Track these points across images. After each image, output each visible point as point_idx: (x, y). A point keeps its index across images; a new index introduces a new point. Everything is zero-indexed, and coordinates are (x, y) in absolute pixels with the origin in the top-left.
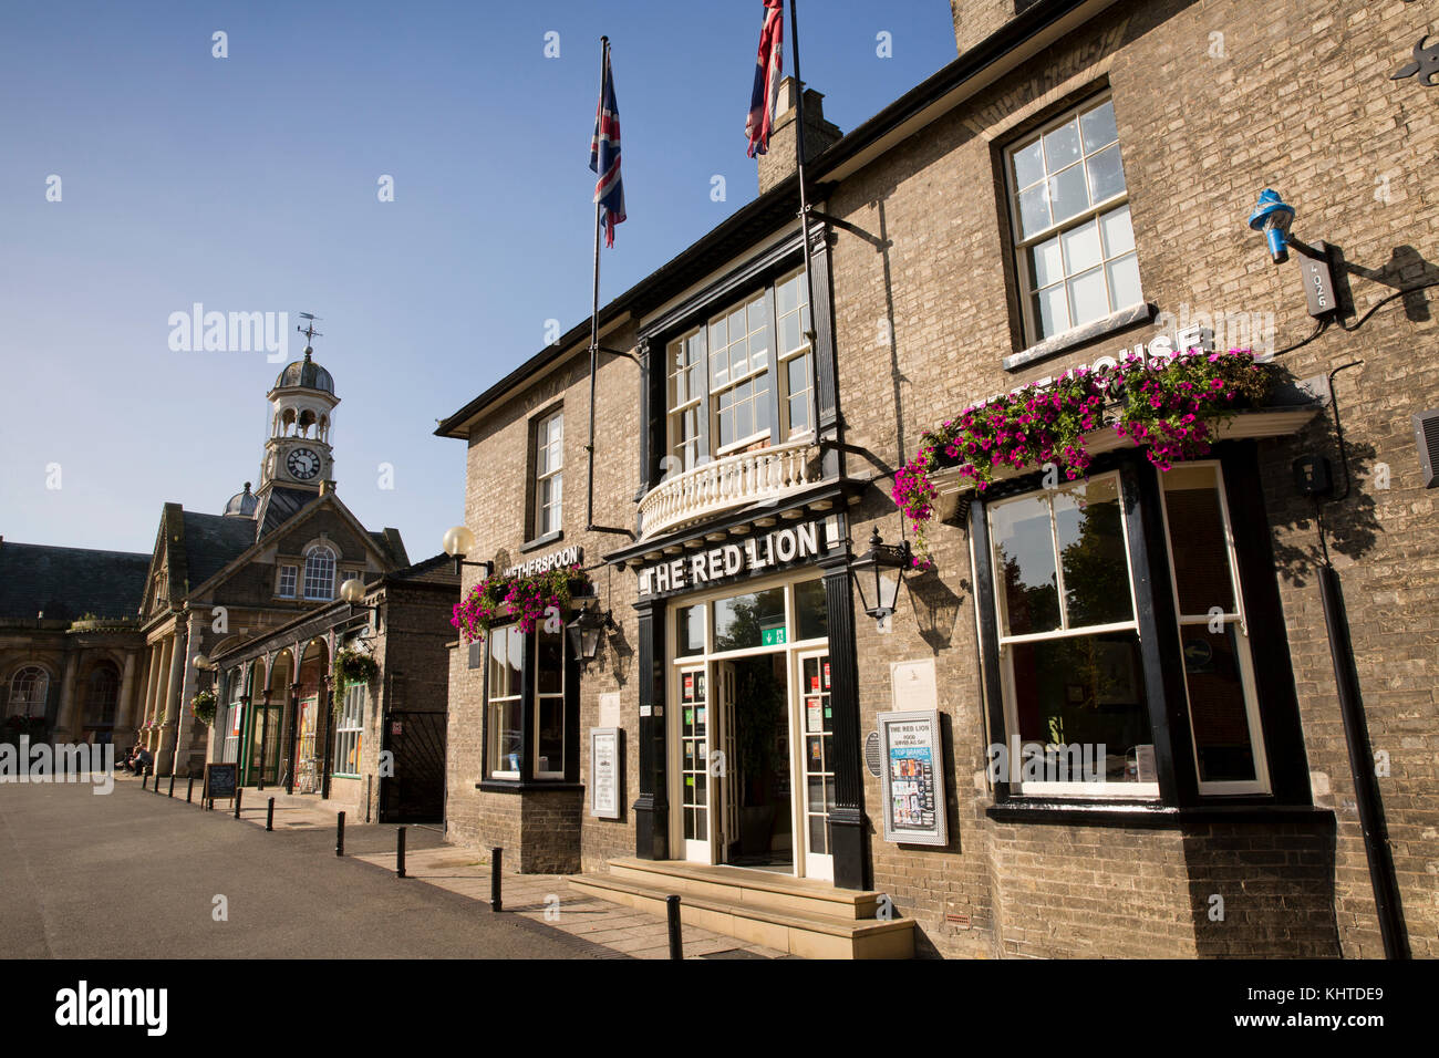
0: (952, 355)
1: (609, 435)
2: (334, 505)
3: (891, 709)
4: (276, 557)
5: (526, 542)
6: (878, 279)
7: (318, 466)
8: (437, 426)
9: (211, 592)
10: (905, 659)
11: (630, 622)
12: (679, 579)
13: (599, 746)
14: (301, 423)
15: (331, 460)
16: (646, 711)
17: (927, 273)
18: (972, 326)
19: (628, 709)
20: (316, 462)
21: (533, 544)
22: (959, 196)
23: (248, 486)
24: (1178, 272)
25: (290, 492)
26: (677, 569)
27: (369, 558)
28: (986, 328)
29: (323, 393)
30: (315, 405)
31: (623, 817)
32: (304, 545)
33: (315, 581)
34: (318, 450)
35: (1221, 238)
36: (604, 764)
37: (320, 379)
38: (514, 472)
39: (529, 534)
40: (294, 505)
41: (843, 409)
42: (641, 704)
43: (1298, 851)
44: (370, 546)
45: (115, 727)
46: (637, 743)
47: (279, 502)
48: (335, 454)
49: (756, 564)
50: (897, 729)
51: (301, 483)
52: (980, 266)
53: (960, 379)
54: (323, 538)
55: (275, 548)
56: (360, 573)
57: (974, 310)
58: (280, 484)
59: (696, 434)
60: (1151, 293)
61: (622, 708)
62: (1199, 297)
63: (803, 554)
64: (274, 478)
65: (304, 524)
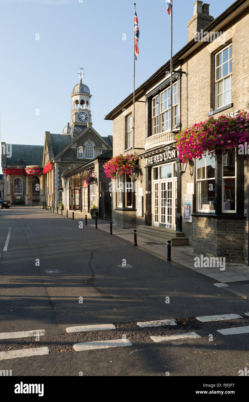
0: (200, 111)
1: (141, 123)
2: (91, 130)
3: (186, 193)
4: (77, 146)
5: (125, 149)
6: (189, 88)
7: (87, 117)
8: (105, 117)
9: (60, 157)
10: (189, 183)
11: (144, 171)
12: (152, 161)
13: (138, 201)
14: (81, 104)
15: (91, 115)
16: (147, 192)
17: (198, 88)
18: (204, 104)
19: (144, 192)
20: (86, 116)
21: (127, 150)
22: (204, 68)
23: (69, 123)
24: (238, 96)
25: (79, 126)
26: (152, 159)
27: (103, 146)
28: (207, 105)
29: (86, 94)
30: (85, 98)
31: (143, 216)
32: (84, 143)
33: (88, 153)
34: (86, 112)
35: (245, 88)
36: (139, 204)
37: (85, 89)
38: (122, 130)
39: (126, 147)
40: (81, 130)
41: (182, 122)
42: (146, 191)
43: (239, 224)
44: (103, 142)
45: (40, 195)
46: (145, 200)
47: (76, 129)
48: (91, 113)
49: (165, 159)
50: (186, 198)
51: (82, 123)
52: (206, 88)
53: (201, 117)
54: (90, 140)
55: (76, 144)
56: (101, 150)
57: (205, 100)
58: (76, 124)
59: (158, 124)
60: (233, 100)
61: (143, 191)
62: (240, 103)
63: (173, 157)
64: (74, 122)
65: (83, 136)
